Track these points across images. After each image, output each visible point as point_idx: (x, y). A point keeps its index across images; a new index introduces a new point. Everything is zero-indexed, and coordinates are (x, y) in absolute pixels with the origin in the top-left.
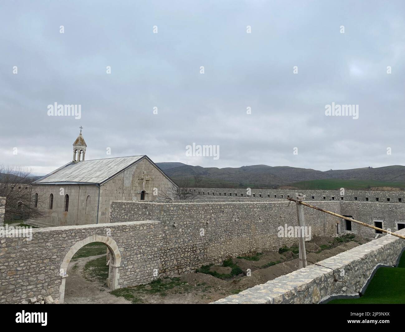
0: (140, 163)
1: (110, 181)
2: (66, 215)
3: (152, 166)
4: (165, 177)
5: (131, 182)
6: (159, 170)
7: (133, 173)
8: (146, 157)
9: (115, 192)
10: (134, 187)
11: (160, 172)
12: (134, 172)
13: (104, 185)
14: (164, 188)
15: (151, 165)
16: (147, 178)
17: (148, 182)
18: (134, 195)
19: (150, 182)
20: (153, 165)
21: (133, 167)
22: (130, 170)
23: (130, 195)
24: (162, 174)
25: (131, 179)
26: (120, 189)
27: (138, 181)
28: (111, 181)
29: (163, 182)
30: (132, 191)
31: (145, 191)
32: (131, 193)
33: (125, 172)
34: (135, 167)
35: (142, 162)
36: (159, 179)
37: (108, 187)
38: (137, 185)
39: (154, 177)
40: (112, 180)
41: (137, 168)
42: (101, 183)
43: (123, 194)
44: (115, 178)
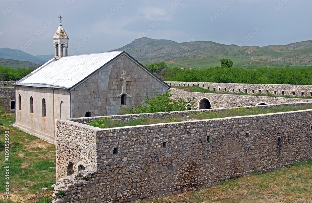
0: (117, 61)
1: (82, 85)
2: (44, 120)
3: (134, 64)
4: (151, 76)
5: (108, 84)
6: (142, 69)
7: (109, 74)
8: (125, 54)
9: (90, 97)
10: (112, 91)
11: (144, 70)
12: (111, 73)
13: (75, 90)
14: (150, 89)
15: (132, 63)
16: (128, 79)
17: (129, 83)
18: (112, 99)
19: (132, 83)
20: (134, 62)
21: (109, 66)
22: (105, 70)
23: (108, 99)
24: (147, 72)
25: (108, 81)
26: (95, 93)
27: (117, 83)
28: (84, 85)
29: (148, 82)
30: (109, 95)
31: (126, 95)
32: (109, 97)
33: (100, 74)
34: (111, 67)
35: (120, 60)
36: (143, 80)
37: (80, 92)
38: (116, 87)
39: (136, 77)
40: (84, 83)
41: (114, 67)
42: (71, 88)
43: (99, 99)
44: (88, 81)
